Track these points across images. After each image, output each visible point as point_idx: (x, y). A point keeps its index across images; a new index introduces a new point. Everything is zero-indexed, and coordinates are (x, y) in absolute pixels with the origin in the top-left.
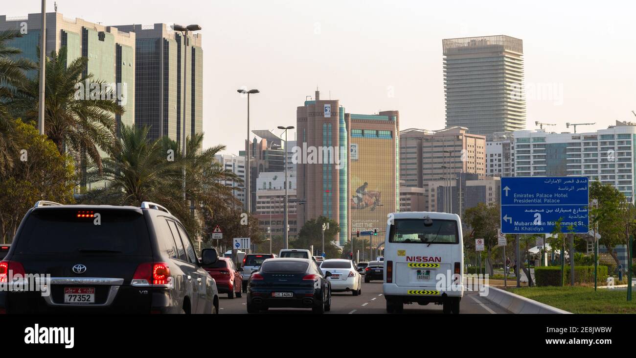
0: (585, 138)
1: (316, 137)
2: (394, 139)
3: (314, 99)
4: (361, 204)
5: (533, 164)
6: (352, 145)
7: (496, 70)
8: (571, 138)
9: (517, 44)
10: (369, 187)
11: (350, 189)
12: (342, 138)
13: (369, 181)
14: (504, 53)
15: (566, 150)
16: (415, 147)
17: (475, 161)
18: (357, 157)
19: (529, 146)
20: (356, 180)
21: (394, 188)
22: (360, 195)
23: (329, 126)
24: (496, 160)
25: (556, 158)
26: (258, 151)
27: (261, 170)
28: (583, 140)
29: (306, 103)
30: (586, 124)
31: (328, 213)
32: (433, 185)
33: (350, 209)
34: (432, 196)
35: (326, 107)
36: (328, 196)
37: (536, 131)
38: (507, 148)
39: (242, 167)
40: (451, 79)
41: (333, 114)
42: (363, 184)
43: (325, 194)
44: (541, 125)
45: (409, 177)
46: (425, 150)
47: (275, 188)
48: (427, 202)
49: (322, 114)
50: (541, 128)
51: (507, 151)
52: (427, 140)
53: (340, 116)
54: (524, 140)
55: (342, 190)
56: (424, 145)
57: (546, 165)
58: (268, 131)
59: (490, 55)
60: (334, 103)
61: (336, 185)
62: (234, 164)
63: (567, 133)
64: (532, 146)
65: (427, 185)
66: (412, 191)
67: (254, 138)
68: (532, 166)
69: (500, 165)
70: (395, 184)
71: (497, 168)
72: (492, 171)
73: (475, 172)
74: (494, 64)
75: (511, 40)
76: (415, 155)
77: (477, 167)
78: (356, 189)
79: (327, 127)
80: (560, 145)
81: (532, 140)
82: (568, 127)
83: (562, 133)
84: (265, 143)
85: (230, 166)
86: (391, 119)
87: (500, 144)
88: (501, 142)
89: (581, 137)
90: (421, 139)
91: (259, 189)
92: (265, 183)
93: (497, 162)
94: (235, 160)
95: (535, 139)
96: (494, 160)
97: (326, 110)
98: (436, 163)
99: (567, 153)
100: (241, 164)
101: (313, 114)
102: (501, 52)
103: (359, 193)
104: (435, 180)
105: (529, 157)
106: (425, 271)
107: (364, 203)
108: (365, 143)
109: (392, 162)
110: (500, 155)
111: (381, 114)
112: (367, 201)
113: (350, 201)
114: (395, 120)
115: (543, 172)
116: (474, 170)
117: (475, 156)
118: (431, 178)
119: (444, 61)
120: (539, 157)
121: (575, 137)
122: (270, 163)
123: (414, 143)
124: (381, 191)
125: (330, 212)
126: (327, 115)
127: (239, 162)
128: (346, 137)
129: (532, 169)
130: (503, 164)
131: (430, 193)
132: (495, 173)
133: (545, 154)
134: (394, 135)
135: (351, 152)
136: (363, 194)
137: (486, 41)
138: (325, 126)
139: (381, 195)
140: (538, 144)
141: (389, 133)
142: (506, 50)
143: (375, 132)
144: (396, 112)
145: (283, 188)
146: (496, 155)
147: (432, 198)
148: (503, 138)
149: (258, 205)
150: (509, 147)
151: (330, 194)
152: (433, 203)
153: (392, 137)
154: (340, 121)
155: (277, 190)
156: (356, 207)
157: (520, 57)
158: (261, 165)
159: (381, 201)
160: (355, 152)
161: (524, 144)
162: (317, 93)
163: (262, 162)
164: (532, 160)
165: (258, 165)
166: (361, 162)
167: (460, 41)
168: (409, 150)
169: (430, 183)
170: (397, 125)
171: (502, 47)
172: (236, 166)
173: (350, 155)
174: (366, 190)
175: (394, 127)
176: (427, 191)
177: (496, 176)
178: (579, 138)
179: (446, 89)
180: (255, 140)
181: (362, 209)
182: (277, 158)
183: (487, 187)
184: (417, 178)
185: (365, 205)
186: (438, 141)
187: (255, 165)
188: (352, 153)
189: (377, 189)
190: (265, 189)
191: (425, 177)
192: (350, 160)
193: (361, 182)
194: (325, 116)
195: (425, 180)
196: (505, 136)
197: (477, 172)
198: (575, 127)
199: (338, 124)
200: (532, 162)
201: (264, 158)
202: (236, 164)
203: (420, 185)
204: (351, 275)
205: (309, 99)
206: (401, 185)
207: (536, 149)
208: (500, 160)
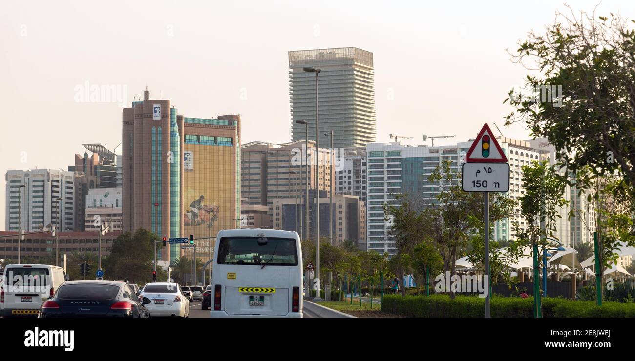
0: (443, 152)
1: (144, 142)
2: (235, 147)
3: (142, 99)
4: (196, 219)
5: (386, 180)
6: (186, 152)
7: (345, 84)
8: (429, 151)
9: (368, 57)
10: (205, 200)
11: (183, 203)
12: (173, 144)
13: (205, 194)
14: (353, 66)
15: (423, 165)
16: (259, 162)
17: (324, 177)
18: (191, 167)
19: (383, 160)
20: (191, 193)
21: (235, 203)
22: (195, 210)
23: (159, 130)
24: (345, 177)
25: (412, 173)
26: (88, 166)
27: (92, 186)
28: (441, 154)
29: (134, 104)
30: (445, 137)
31: (157, 229)
32: (278, 202)
33: (183, 226)
34: (277, 215)
35: (155, 108)
36: (157, 210)
37: (390, 144)
38: (358, 164)
39: (71, 183)
40: (297, 93)
41: (163, 116)
42: (198, 198)
43: (154, 208)
44: (396, 138)
45: (252, 195)
46: (269, 165)
47: (106, 206)
48: (272, 221)
49: (150, 116)
50: (396, 141)
51: (358, 168)
52: (272, 154)
53: (171, 118)
54: (377, 154)
55: (173, 204)
56: (269, 160)
57: (401, 181)
58: (100, 145)
59: (339, 68)
60: (164, 104)
61: (166, 198)
62: (61, 179)
63: (424, 146)
64: (386, 161)
65: (272, 203)
66: (256, 209)
67: (84, 153)
68: (385, 182)
69: (349, 183)
70: (235, 198)
71: (347, 186)
72: (341, 189)
73: (324, 189)
74: (343, 77)
75: (361, 52)
76: (259, 171)
77: (325, 184)
78: (191, 203)
79: (157, 131)
80: (417, 160)
81: (386, 154)
82: (425, 140)
83: (418, 146)
84: (97, 159)
85: (57, 181)
86: (231, 124)
87: (350, 160)
88: (350, 158)
89: (440, 150)
90: (265, 154)
91: (89, 207)
92: (95, 201)
93: (347, 180)
94: (62, 176)
95: (388, 152)
96: (344, 177)
97: (156, 112)
98: (281, 179)
99: (424, 168)
100: (69, 180)
101: (141, 116)
102: (351, 65)
103: (195, 207)
104: (280, 197)
105: (383, 172)
106: (259, 296)
107: (200, 219)
108: (201, 150)
109: (232, 173)
110: (349, 172)
111: (220, 118)
112: (203, 217)
113: (183, 216)
114: (236, 125)
115: (398, 189)
116: (323, 187)
117: (324, 171)
118: (276, 195)
119: (290, 75)
120: (394, 172)
121: (432, 151)
122: (102, 179)
123: (258, 157)
124: (220, 205)
125: (159, 229)
126: (157, 117)
127: (67, 177)
128: (179, 143)
129: (386, 185)
130: (353, 181)
131: (275, 212)
132: (344, 191)
133: (401, 169)
134: (235, 142)
135: (185, 160)
136: (199, 209)
137: (334, 54)
138: (154, 129)
139: (220, 210)
140: (392, 159)
141: (229, 140)
142: (356, 63)
143: (212, 139)
144: (237, 117)
145: (115, 205)
146: (345, 171)
147: (278, 215)
148: (354, 153)
149: (87, 224)
150: (359, 164)
151: (159, 208)
152: (278, 222)
153: (232, 144)
154: (171, 124)
155: (108, 208)
156: (191, 223)
157: (371, 71)
158: (92, 181)
159: (220, 217)
160: (190, 161)
161: (377, 158)
162: (146, 93)
163: (93, 178)
164: (386, 176)
165: (89, 181)
166: (196, 172)
167: (307, 54)
168: (252, 165)
169: (275, 200)
170: (239, 131)
171: (352, 59)
172: (64, 182)
173: (183, 164)
174: (202, 204)
175: (235, 133)
176: (271, 209)
177: (345, 194)
178: (437, 152)
179: (292, 104)
180: (86, 154)
181: (197, 225)
182: (110, 174)
183: (336, 205)
184: (261, 196)
185: (200, 221)
186: (283, 155)
187: (85, 182)
188: (186, 162)
189: (215, 203)
190: (95, 206)
191: (269, 194)
192: (183, 171)
193: (196, 195)
194: (155, 118)
195: (269, 197)
196: (355, 152)
197: (326, 190)
198: (433, 139)
199: (170, 127)
200: (386, 178)
201: (95, 174)
202: (64, 180)
203: (264, 203)
204: (178, 300)
205: (137, 100)
206: (242, 202)
207: (391, 163)
208: (349, 177)
